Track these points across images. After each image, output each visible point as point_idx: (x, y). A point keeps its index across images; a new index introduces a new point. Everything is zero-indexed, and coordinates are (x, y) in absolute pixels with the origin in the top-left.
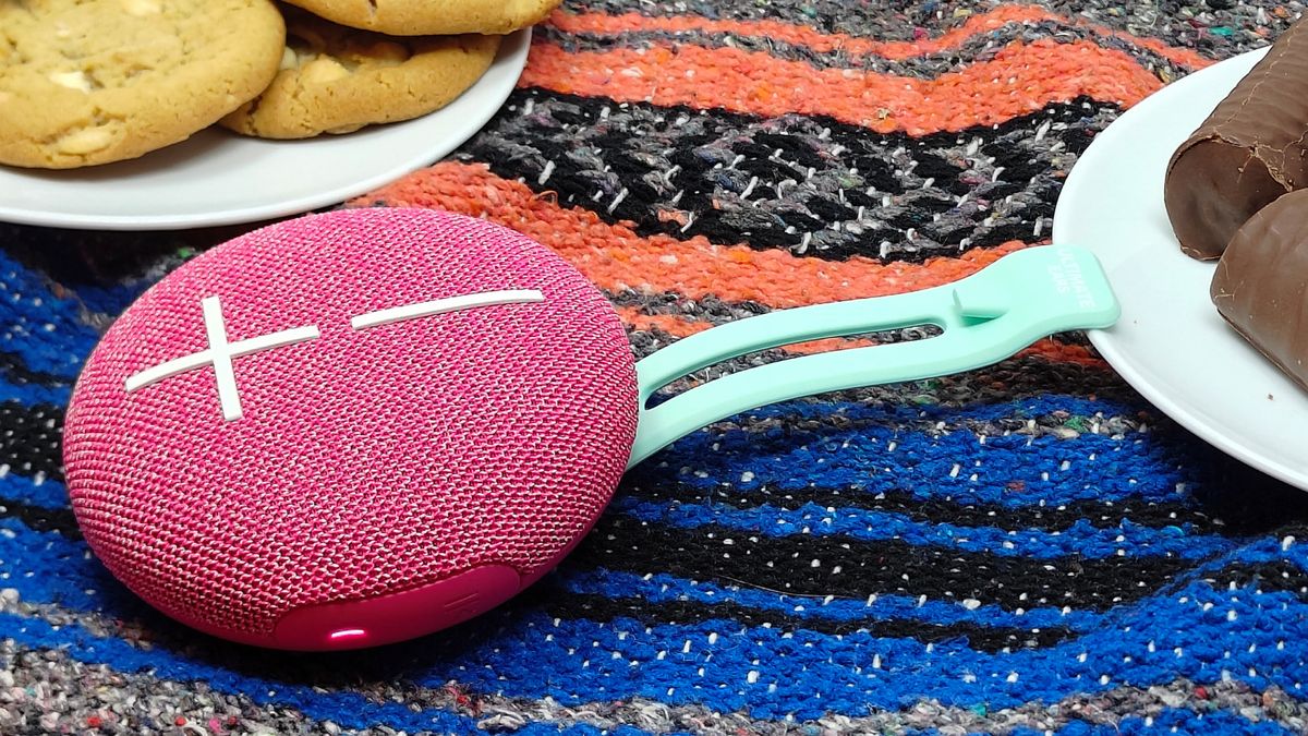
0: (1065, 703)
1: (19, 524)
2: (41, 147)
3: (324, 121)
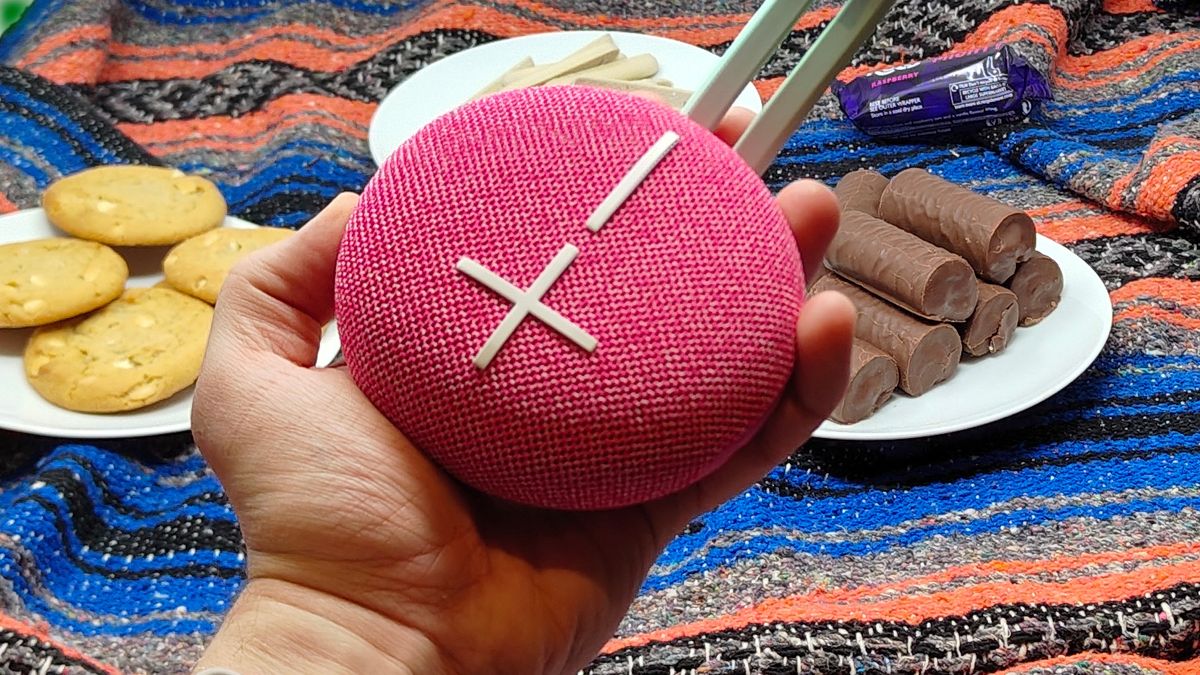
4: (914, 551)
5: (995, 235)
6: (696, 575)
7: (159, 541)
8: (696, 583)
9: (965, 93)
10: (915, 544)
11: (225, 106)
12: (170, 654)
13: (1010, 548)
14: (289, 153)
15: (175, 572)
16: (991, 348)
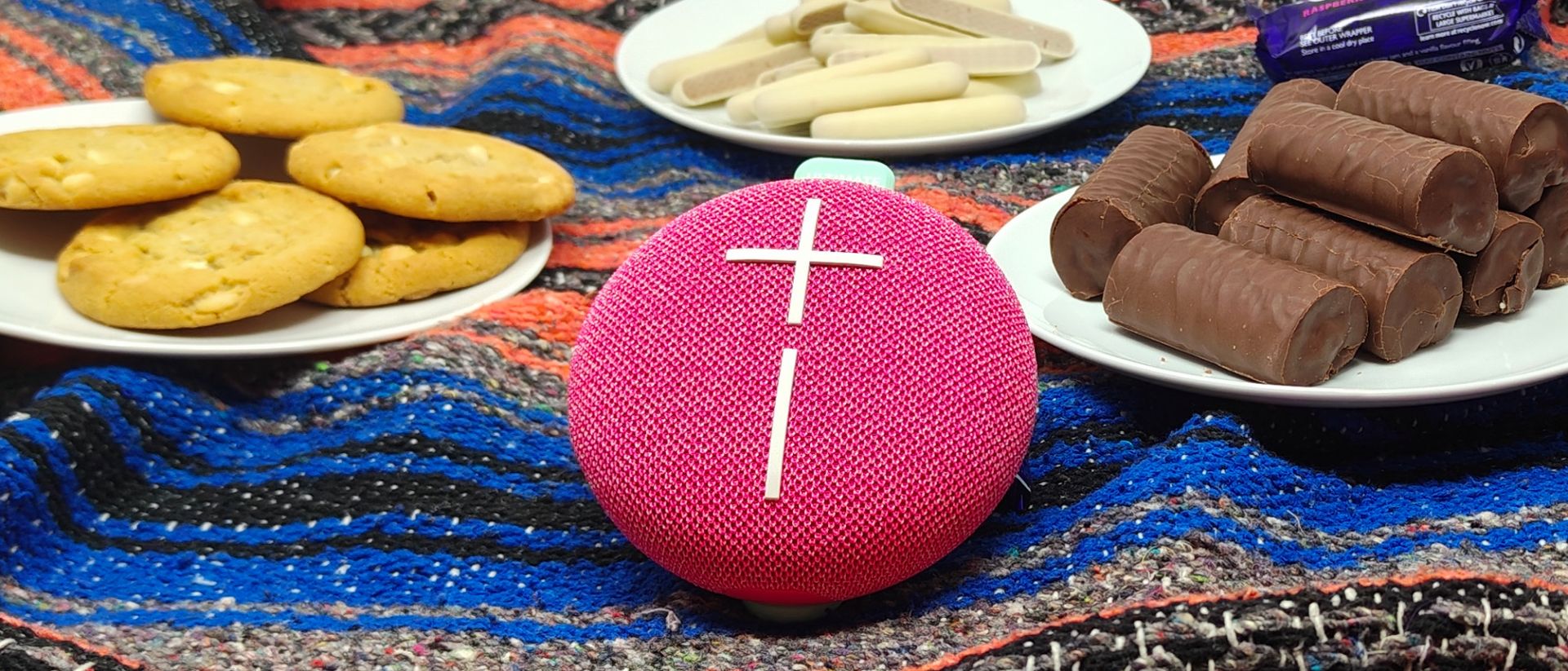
0: (1073, 529)
1: (226, 555)
2: (183, 309)
3: (404, 287)
4: (1400, 566)
5: (1520, 131)
6: (1056, 585)
7: (227, 508)
8: (1056, 595)
9: (1435, 18)
10: (1401, 557)
11: (439, 32)
12: (187, 654)
13: (1558, 572)
14: (508, 71)
15: (238, 549)
16: (1502, 306)
